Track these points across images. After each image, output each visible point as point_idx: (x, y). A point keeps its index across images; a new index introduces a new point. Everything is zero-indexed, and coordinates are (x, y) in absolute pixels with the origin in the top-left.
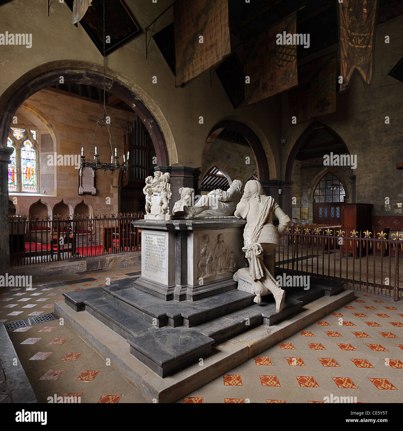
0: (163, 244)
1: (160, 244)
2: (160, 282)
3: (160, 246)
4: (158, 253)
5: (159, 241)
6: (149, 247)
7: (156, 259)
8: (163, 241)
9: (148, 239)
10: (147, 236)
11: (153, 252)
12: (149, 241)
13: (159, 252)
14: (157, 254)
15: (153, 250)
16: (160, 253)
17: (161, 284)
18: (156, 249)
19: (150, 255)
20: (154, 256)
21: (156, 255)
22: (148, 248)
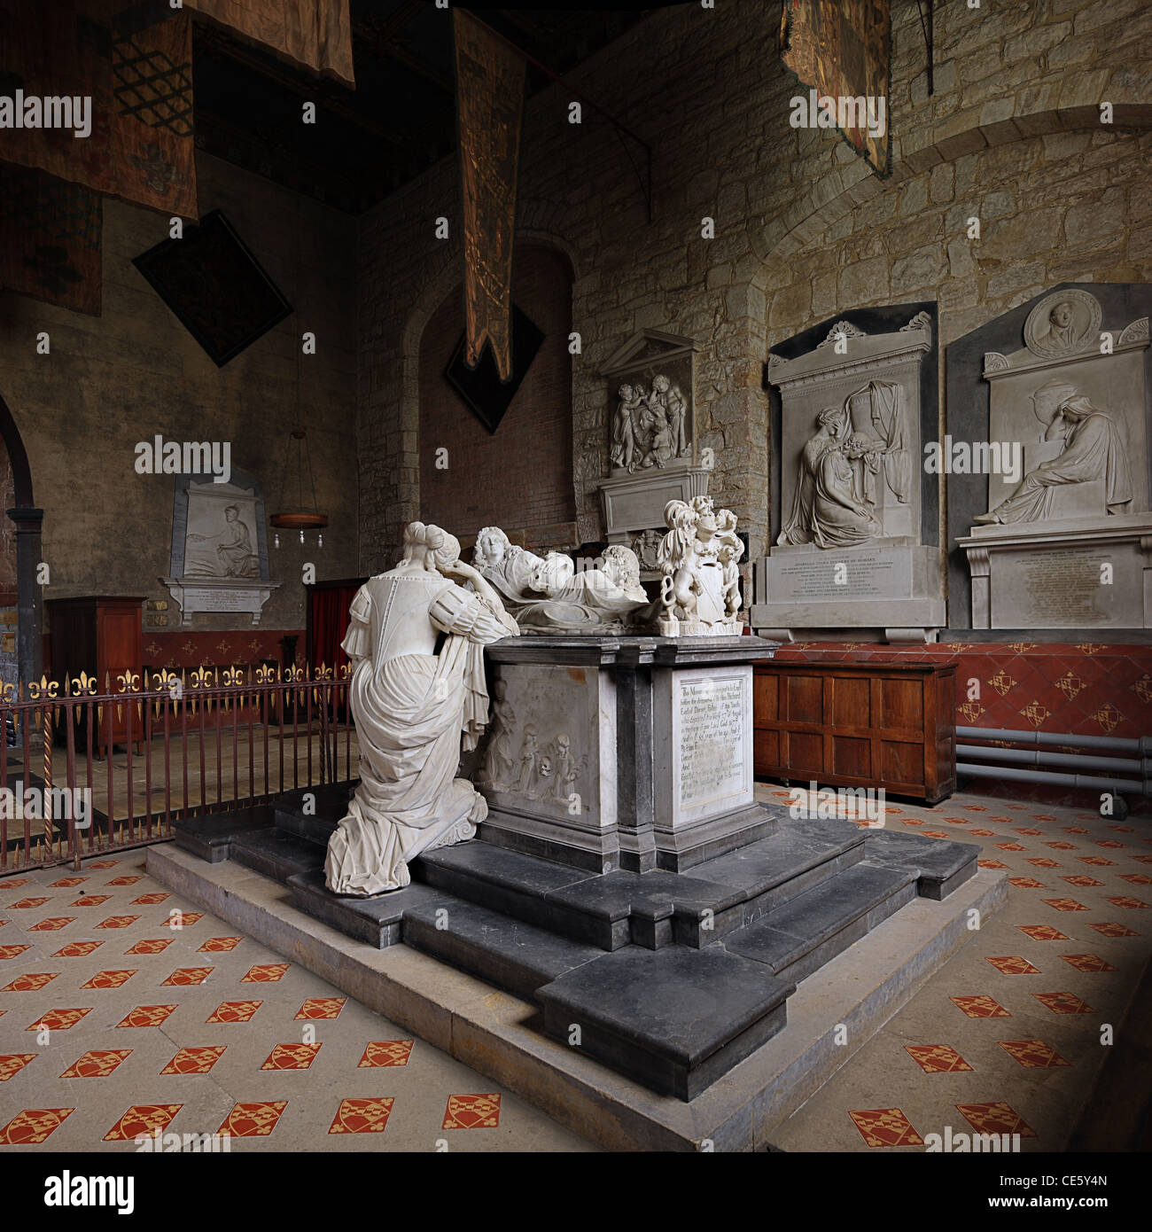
0: (735, 701)
1: (727, 702)
2: (732, 806)
3: (727, 706)
4: (722, 729)
5: (725, 694)
6: (694, 720)
7: (716, 749)
8: (736, 693)
9: (689, 698)
10: (688, 690)
11: (709, 731)
12: (693, 702)
13: (725, 725)
14: (721, 734)
15: (707, 727)
16: (728, 729)
17: (736, 809)
18: (715, 722)
19: (700, 743)
20: (712, 741)
21: (718, 738)
22: (689, 725)
